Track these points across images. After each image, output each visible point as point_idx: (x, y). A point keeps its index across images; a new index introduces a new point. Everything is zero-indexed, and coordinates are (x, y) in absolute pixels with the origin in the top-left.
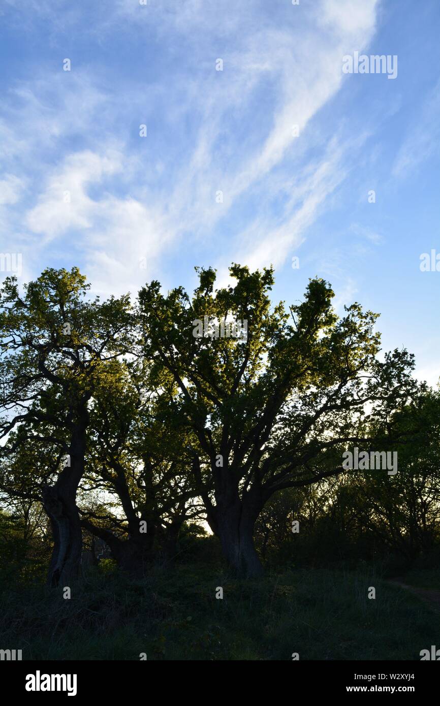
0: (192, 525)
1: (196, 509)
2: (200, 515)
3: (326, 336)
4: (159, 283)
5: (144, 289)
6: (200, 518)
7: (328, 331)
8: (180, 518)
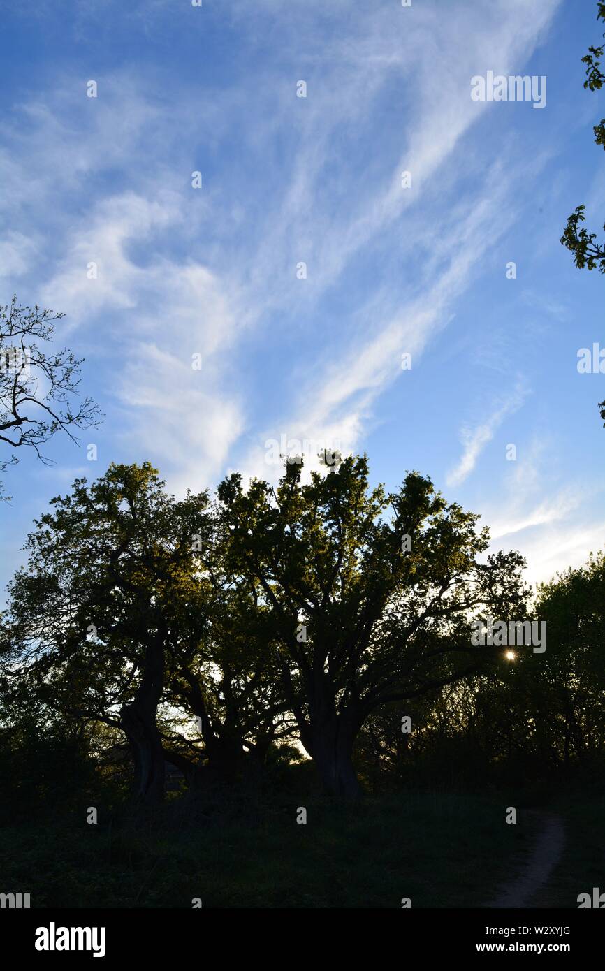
0: (282, 746)
1: (287, 725)
2: (293, 733)
3: (431, 527)
4: (240, 475)
5: (224, 483)
6: (293, 737)
7: (433, 521)
8: (266, 738)
